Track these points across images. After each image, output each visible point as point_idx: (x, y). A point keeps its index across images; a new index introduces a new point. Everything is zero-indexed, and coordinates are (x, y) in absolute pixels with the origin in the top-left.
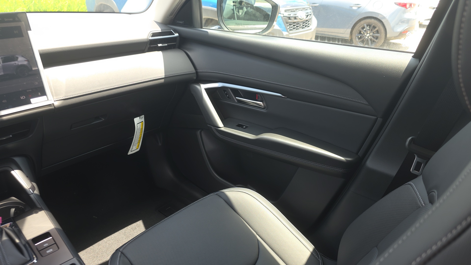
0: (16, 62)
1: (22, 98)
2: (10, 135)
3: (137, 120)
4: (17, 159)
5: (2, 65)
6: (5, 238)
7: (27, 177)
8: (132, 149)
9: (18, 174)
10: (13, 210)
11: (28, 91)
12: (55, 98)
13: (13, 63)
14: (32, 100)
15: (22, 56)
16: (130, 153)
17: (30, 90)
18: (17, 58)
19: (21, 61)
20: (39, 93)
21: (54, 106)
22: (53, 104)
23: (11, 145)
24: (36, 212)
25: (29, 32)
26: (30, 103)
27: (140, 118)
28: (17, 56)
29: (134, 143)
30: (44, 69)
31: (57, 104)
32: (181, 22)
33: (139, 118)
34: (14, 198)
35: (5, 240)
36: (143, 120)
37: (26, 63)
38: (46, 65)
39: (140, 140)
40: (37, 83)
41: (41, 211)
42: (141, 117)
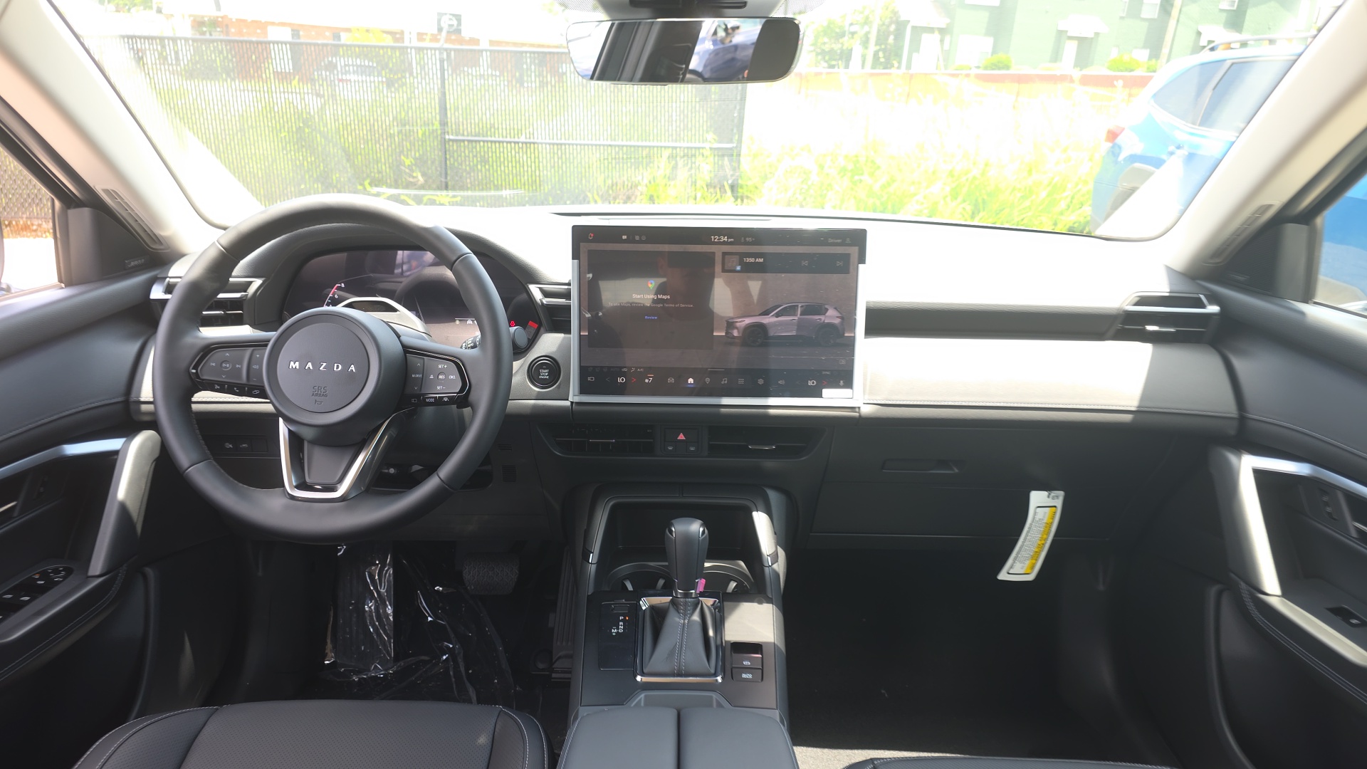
0: (822, 317)
1: (810, 383)
2: (773, 445)
3: (1037, 498)
4: (773, 496)
5: (799, 318)
6: (696, 617)
7: (775, 533)
8: (1011, 567)
9: (761, 522)
10: (733, 585)
11: (824, 373)
12: (867, 397)
13: (817, 317)
14: (826, 392)
15: (835, 308)
16: (1003, 576)
17: (828, 373)
18: (827, 310)
19: (831, 316)
20: (842, 382)
21: (859, 413)
22: (859, 408)
23: (769, 464)
24: (760, 603)
25: (861, 266)
26: (820, 396)
27: (1049, 494)
28: (826, 306)
29: (1018, 553)
30: (865, 338)
31: (867, 410)
32: (1241, 278)
33: (1045, 493)
34: (742, 563)
35: (695, 621)
36: (1059, 503)
37: (837, 321)
38: (871, 331)
39: (1037, 554)
40: (843, 362)
41: (768, 603)
42: (1054, 493)
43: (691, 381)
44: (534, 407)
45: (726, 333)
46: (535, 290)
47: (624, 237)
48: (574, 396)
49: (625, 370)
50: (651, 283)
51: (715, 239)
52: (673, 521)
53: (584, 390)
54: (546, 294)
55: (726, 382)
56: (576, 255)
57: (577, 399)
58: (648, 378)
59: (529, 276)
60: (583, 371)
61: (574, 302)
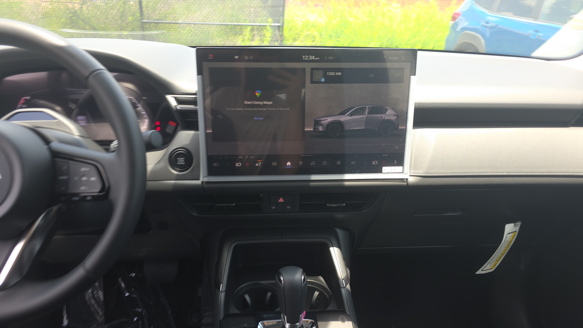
0: (383, 116)
1: (374, 163)
2: (343, 203)
3: (509, 228)
4: (340, 232)
5: (366, 117)
7: (344, 259)
8: (485, 267)
9: (335, 253)
10: (316, 293)
11: (383, 155)
12: (412, 171)
13: (379, 115)
14: (385, 169)
15: (393, 109)
16: (479, 272)
17: (386, 155)
18: (387, 110)
19: (390, 115)
20: (396, 161)
21: (407, 182)
22: (407, 179)
23: (339, 216)
25: (413, 77)
26: (380, 171)
27: (515, 225)
28: (386, 107)
29: (491, 260)
30: (413, 129)
31: (411, 180)
33: (513, 224)
34: (321, 279)
36: (517, 229)
37: (393, 118)
38: (417, 124)
39: (500, 258)
40: (397, 147)
42: (517, 224)
43: (289, 164)
44: (175, 186)
45: (314, 129)
46: (171, 100)
47: (237, 57)
48: (203, 178)
49: (241, 157)
50: (258, 93)
51: (305, 57)
52: (281, 270)
53: (211, 172)
54: (179, 102)
55: (314, 164)
56: (200, 72)
57: (206, 179)
58: (258, 162)
59: (167, 88)
60: (210, 159)
61: (200, 108)
